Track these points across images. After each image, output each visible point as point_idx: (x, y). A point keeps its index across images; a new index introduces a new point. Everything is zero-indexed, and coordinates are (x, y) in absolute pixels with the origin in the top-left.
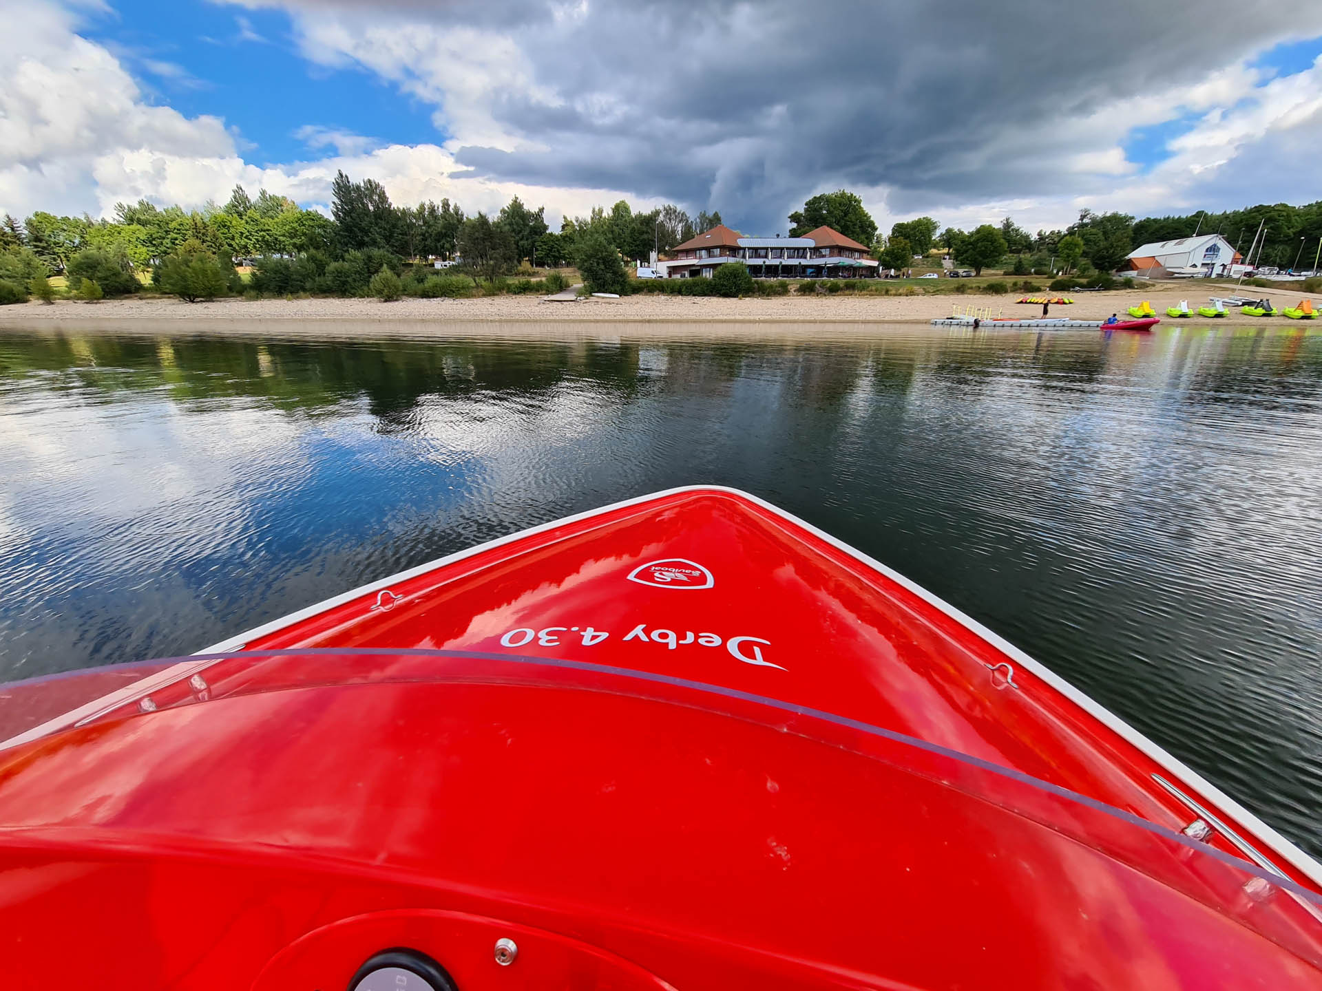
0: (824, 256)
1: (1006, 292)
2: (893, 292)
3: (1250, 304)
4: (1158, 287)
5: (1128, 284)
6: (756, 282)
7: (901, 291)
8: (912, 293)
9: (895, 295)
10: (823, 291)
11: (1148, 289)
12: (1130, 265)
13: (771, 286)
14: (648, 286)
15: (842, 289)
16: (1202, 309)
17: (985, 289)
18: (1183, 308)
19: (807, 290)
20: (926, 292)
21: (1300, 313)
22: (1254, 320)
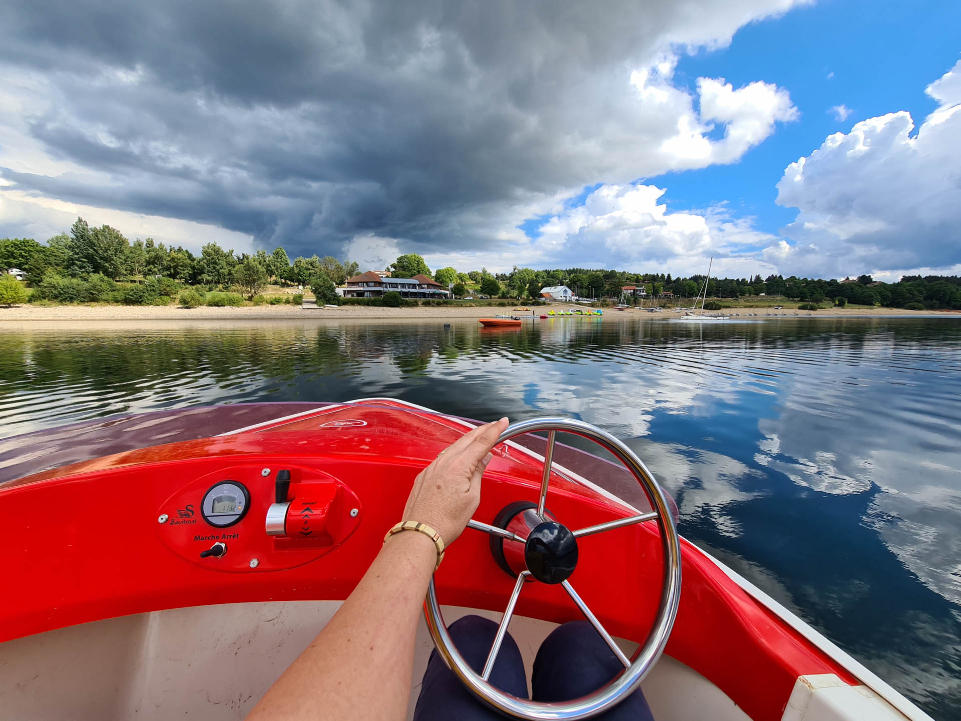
0: (423, 288)
1: (506, 306)
2: (464, 305)
3: (578, 311)
4: (553, 305)
5: (544, 304)
6: (404, 300)
7: (467, 305)
8: (471, 306)
9: (465, 307)
10: (434, 305)
11: (551, 305)
12: (541, 296)
13: (410, 302)
14: (351, 301)
15: (442, 304)
16: (567, 313)
17: (498, 305)
18: (562, 312)
19: (426, 304)
20: (477, 306)
21: (588, 314)
22: (579, 316)
